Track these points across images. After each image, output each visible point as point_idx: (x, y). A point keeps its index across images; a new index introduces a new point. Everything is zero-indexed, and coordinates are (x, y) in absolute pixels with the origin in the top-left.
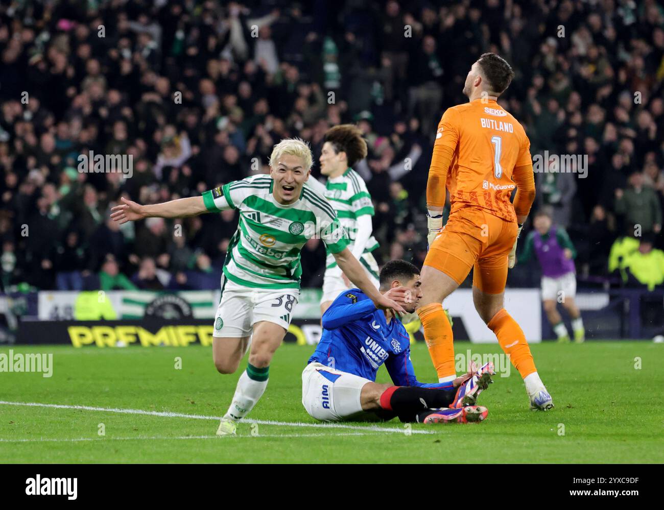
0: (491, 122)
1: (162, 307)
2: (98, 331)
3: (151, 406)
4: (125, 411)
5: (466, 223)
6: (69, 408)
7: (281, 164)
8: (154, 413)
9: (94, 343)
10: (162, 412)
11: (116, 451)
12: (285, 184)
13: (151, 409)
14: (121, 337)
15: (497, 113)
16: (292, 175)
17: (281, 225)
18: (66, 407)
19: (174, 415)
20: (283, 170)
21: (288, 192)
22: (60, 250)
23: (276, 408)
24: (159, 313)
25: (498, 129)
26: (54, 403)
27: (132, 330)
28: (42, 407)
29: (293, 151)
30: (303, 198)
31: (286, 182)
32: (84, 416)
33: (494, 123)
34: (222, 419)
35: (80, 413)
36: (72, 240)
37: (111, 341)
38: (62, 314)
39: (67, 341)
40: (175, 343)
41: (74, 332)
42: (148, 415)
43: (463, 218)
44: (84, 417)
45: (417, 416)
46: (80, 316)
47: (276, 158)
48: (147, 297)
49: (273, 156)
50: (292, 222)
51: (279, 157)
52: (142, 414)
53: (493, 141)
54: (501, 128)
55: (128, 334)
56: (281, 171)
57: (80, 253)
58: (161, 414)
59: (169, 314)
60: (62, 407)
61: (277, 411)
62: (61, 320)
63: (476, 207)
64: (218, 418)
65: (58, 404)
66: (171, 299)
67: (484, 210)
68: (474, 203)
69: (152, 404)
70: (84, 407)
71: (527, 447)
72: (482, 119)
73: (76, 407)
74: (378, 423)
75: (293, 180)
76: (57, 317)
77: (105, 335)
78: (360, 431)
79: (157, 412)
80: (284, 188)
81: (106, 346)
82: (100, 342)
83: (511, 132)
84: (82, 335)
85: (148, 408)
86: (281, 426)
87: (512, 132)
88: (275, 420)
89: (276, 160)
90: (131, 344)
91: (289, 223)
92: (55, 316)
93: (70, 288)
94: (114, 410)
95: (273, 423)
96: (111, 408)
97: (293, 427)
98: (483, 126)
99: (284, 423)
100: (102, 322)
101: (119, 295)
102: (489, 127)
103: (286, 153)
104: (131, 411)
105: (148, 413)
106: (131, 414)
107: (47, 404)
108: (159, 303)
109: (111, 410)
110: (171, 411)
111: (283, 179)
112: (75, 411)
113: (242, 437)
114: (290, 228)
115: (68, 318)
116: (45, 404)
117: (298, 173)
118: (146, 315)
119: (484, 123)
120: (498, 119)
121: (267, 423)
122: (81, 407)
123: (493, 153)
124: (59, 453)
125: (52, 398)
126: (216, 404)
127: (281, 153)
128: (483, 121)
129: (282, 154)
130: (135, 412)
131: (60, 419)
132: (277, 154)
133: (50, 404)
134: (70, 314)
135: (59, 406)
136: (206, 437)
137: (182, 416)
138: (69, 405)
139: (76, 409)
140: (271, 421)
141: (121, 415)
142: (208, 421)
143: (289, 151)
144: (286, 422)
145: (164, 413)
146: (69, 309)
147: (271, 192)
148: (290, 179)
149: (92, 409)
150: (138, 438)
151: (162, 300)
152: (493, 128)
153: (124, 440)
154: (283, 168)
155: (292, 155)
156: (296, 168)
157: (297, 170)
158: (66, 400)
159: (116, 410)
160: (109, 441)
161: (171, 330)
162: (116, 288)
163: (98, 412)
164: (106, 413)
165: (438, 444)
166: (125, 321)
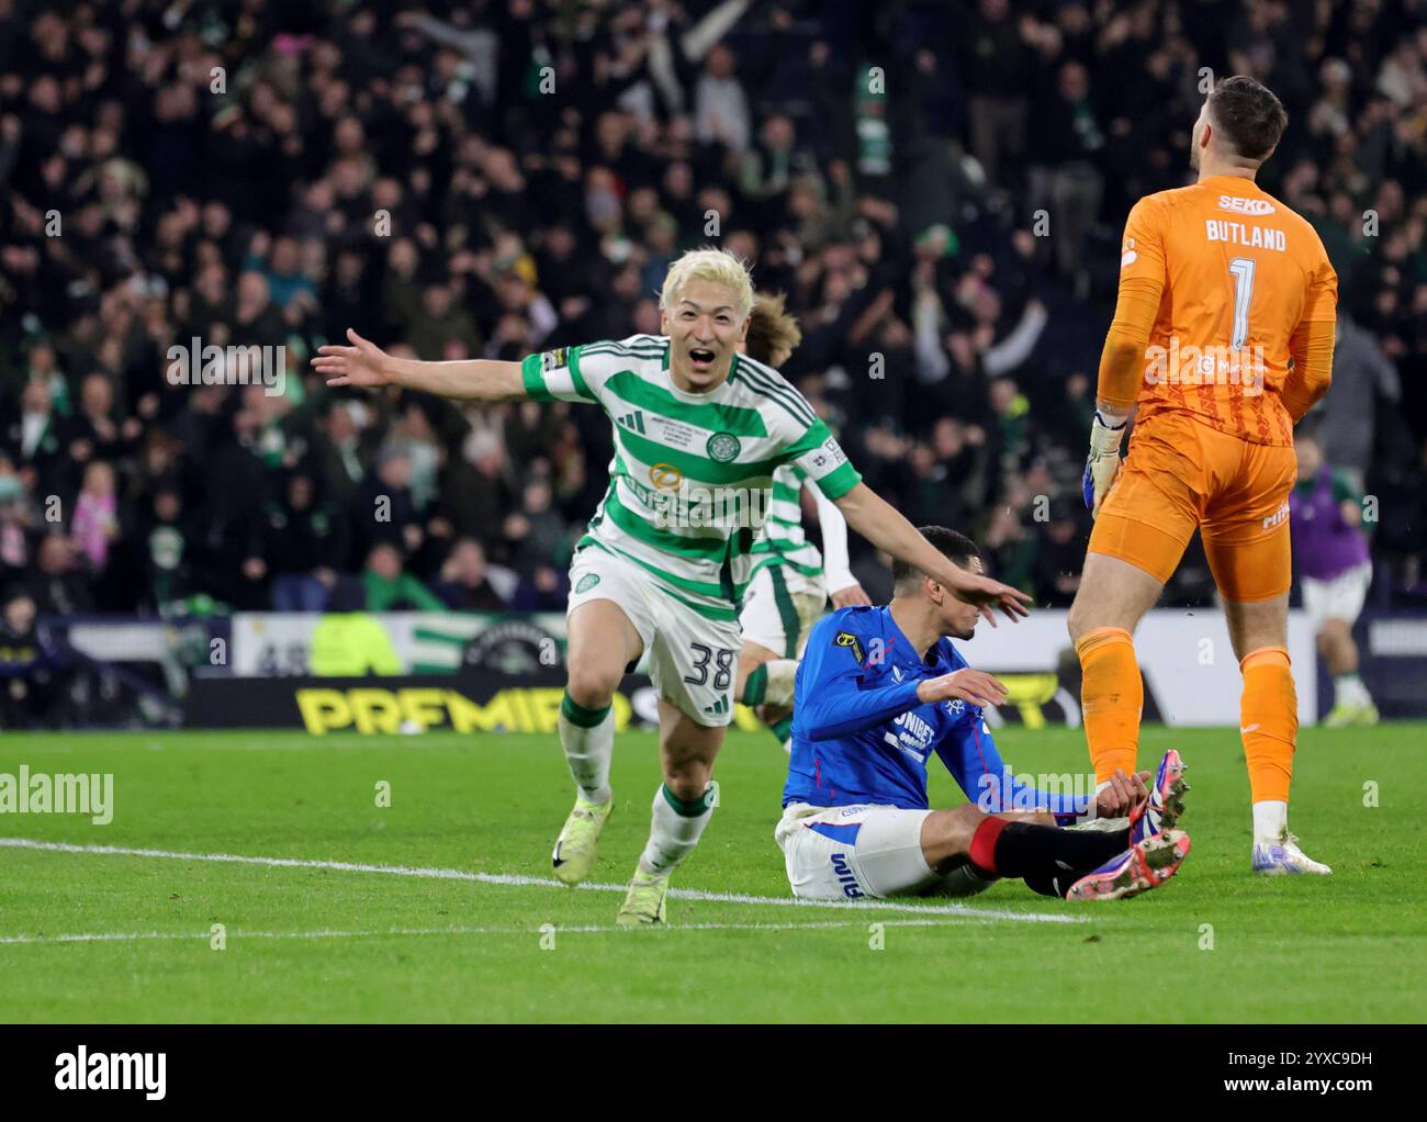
0: (1230, 229)
1: (498, 649)
2: (362, 700)
3: (476, 861)
4: (421, 872)
5: (1159, 449)
6: (300, 866)
7: (685, 302)
8: (483, 877)
9: (352, 727)
10: (500, 873)
11: (402, 959)
12: (695, 345)
13: (475, 869)
14: (412, 712)
15: (1249, 209)
16: (711, 326)
17: (690, 441)
18: (293, 863)
19: (524, 880)
20: (691, 314)
21: (702, 365)
22: (278, 521)
23: (746, 867)
24: (493, 661)
25: (1248, 243)
26: (266, 855)
27: (433, 696)
28: (242, 863)
29: (712, 272)
30: (736, 380)
31: (698, 340)
32: (331, 882)
33: (1239, 230)
34: (631, 890)
35: (322, 875)
36: (300, 492)
37: (388, 721)
38: (283, 663)
39: (295, 721)
40: (528, 725)
41: (309, 702)
42: (468, 881)
43: (1152, 439)
44: (331, 886)
45: (1055, 880)
46: (322, 666)
47: (674, 291)
48: (467, 625)
49: (668, 286)
50: (711, 433)
51: (681, 286)
52: (456, 880)
53: (1233, 269)
54: (1254, 242)
55: (425, 707)
56: (687, 317)
57: (320, 524)
58: (498, 879)
59: (514, 662)
60: (285, 863)
61: (747, 873)
62: (282, 675)
63: (1179, 412)
64: (619, 888)
65: (274, 857)
66: (518, 630)
67: (1195, 416)
68: (1175, 403)
69: (478, 858)
70: (332, 864)
71: (1287, 951)
72: (1209, 223)
73: (313, 863)
74: (966, 899)
75: (712, 337)
76: (273, 669)
77: (377, 709)
78: (927, 916)
79: (489, 874)
80: (695, 356)
81: (379, 731)
82: (366, 723)
83: (1278, 248)
84: (327, 709)
85: (470, 867)
86: (756, 905)
87: (1283, 249)
88: (742, 893)
89: (675, 294)
90: (432, 727)
91: (705, 434)
92: (268, 666)
93: (298, 606)
94: (395, 870)
95: (739, 898)
96: (390, 866)
97: (783, 906)
98: (1210, 238)
99: (763, 900)
100: (371, 680)
101: (406, 622)
102: (1225, 239)
103: (697, 277)
104: (432, 873)
105: (471, 877)
106: (433, 879)
107: (252, 857)
108: (491, 638)
109: (389, 871)
110: (520, 872)
111: (689, 334)
112: (313, 873)
113: (672, 930)
114: (709, 448)
115: (297, 671)
116: (249, 856)
117: (725, 321)
118: (465, 664)
119: (1214, 231)
120: (1249, 221)
121: (726, 898)
122: (324, 864)
123: (1231, 294)
124: (278, 963)
125: (262, 844)
126: (616, 856)
127: (685, 279)
128: (1212, 226)
129: (689, 280)
130: (442, 874)
131: (279, 888)
132: (676, 279)
133: (258, 856)
134: (301, 662)
135: (277, 862)
136: (595, 929)
137: (543, 882)
138: (298, 858)
139: (314, 868)
140: (734, 894)
141: (412, 880)
142: (598, 894)
143: (703, 273)
144: (768, 897)
145: (504, 877)
146: (299, 651)
147: (665, 366)
148: (706, 335)
149: (349, 867)
150: (448, 931)
151: (499, 633)
152: (1235, 241)
153: (419, 934)
154: (690, 309)
155: (711, 280)
156: (720, 309)
157: (721, 314)
158: (293, 847)
159: (401, 871)
160: (386, 937)
161: (519, 698)
162: (401, 605)
163: (361, 875)
164: (381, 877)
165: (1094, 945)
166: (421, 678)
